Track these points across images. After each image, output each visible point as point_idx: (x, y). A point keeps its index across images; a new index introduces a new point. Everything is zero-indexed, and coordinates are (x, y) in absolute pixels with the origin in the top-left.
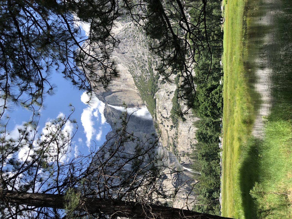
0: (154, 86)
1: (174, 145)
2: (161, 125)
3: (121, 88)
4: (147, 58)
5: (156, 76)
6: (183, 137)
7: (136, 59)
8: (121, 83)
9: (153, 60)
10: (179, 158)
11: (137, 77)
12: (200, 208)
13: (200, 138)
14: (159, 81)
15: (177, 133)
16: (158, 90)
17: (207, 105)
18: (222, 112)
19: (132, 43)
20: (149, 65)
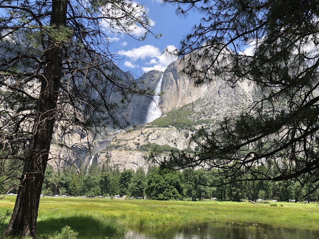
0: (183, 125)
1: (118, 146)
2: (140, 133)
3: (181, 89)
4: (213, 118)
5: (194, 128)
6: (127, 156)
7: (213, 106)
8: (187, 89)
9: (211, 125)
10: (104, 151)
11: (192, 107)
12: (49, 174)
13: (126, 175)
14: (188, 132)
15: (131, 150)
16: (178, 130)
17: (161, 183)
18: (154, 199)
19: (230, 103)
20: (206, 120)
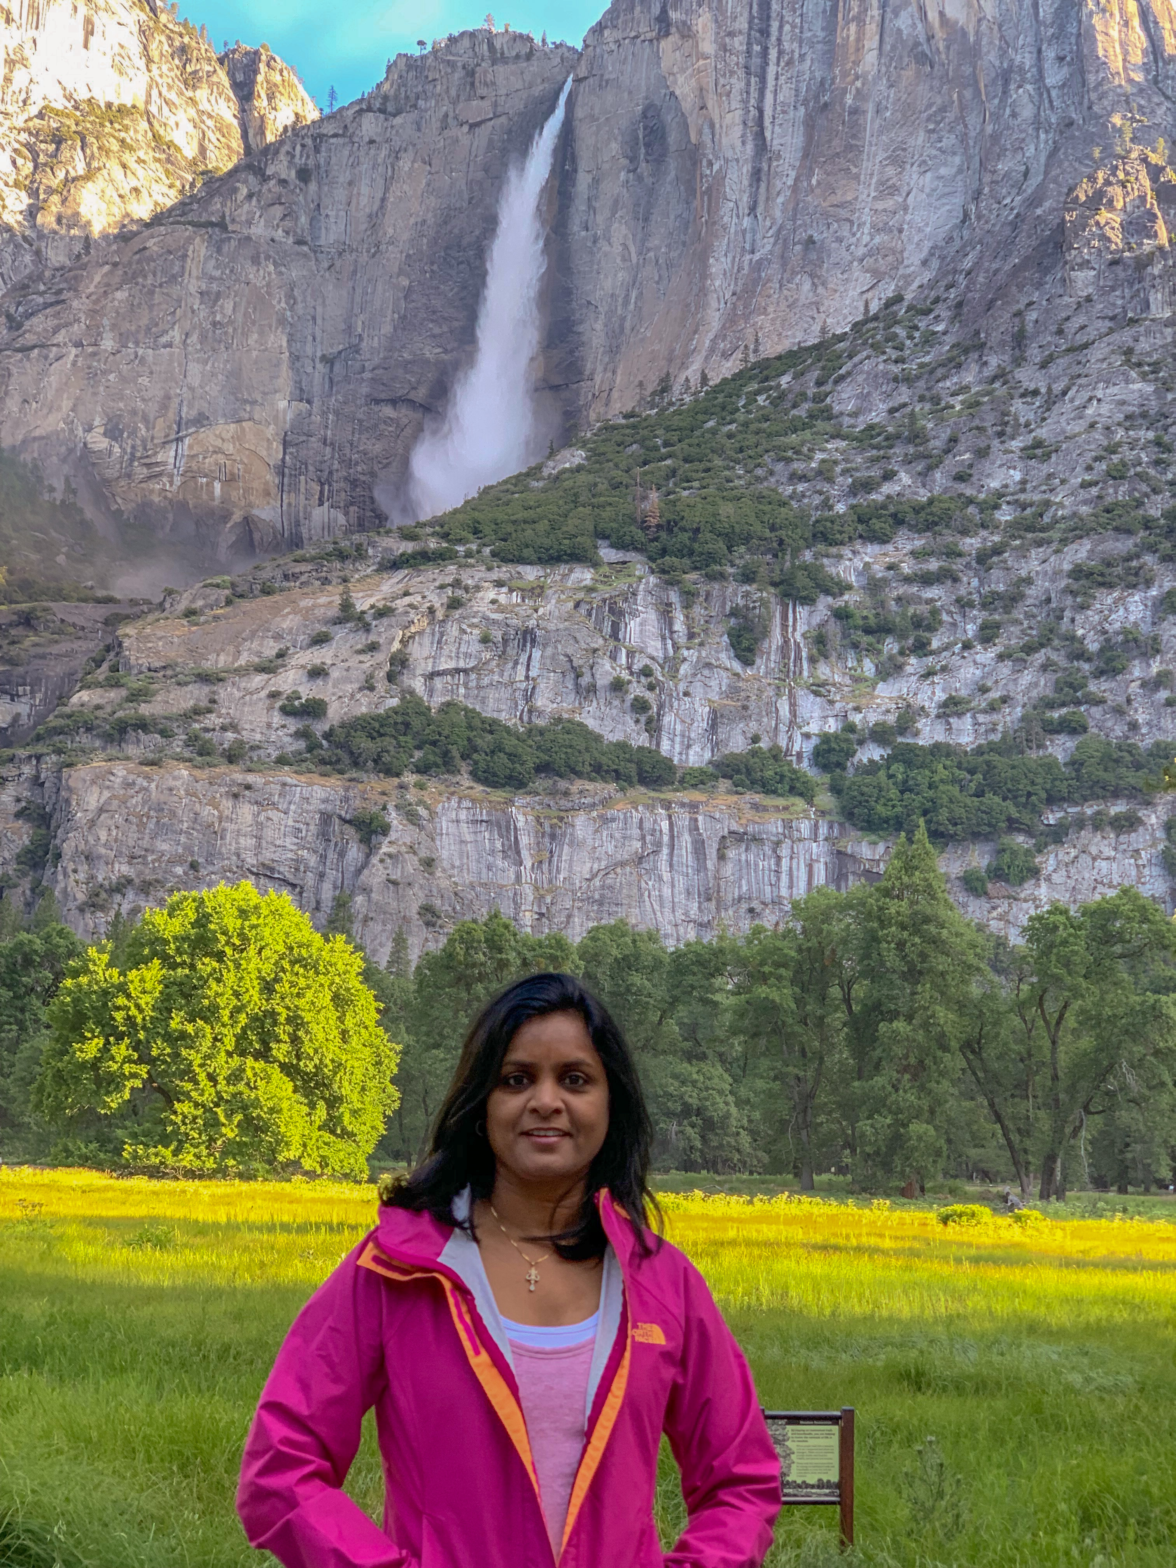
0: (720, 545)
1: (136, 727)
2: (334, 612)
3: (727, 216)
4: (995, 484)
5: (814, 573)
6: (208, 812)
7: (1001, 375)
8: (780, 216)
9: (971, 544)
11: (819, 383)
14: (764, 603)
15: (245, 763)
16: (671, 583)
19: (1156, 344)
20: (931, 502)
